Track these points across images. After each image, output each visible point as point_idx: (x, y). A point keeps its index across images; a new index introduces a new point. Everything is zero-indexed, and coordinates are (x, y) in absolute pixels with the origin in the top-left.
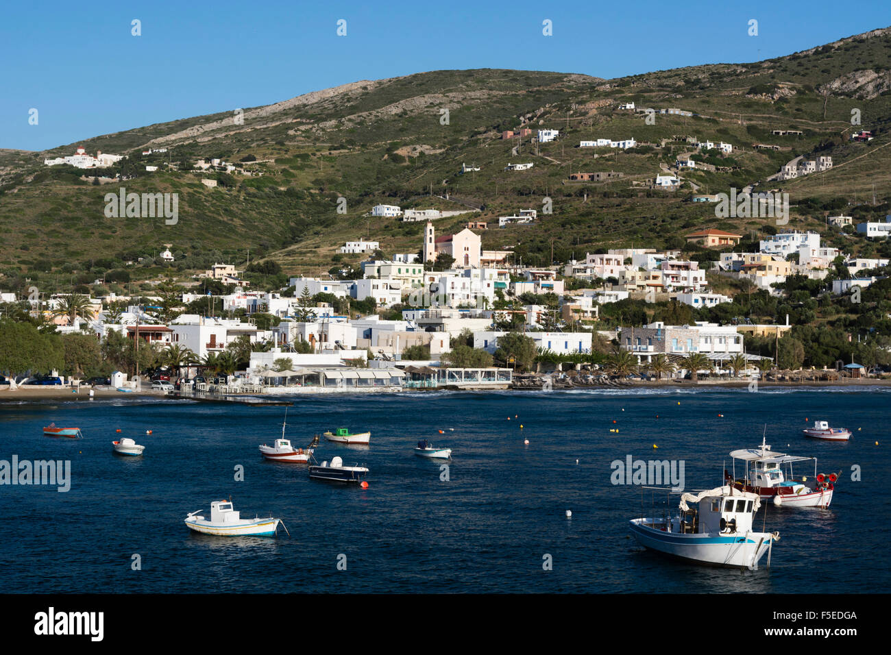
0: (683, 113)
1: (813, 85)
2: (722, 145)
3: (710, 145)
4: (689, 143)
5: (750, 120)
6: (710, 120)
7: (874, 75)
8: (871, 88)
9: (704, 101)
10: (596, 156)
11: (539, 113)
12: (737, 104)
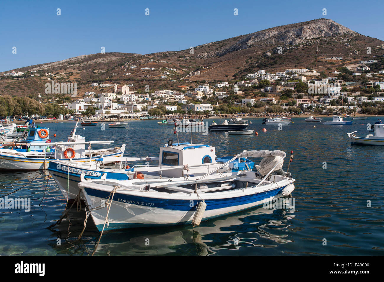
0: (164, 62)
2: (174, 69)
3: (171, 69)
4: (167, 69)
5: (180, 64)
6: (171, 64)
7: (206, 54)
8: (206, 56)
9: (169, 59)
10: (145, 71)
11: (129, 62)
12: (176, 60)
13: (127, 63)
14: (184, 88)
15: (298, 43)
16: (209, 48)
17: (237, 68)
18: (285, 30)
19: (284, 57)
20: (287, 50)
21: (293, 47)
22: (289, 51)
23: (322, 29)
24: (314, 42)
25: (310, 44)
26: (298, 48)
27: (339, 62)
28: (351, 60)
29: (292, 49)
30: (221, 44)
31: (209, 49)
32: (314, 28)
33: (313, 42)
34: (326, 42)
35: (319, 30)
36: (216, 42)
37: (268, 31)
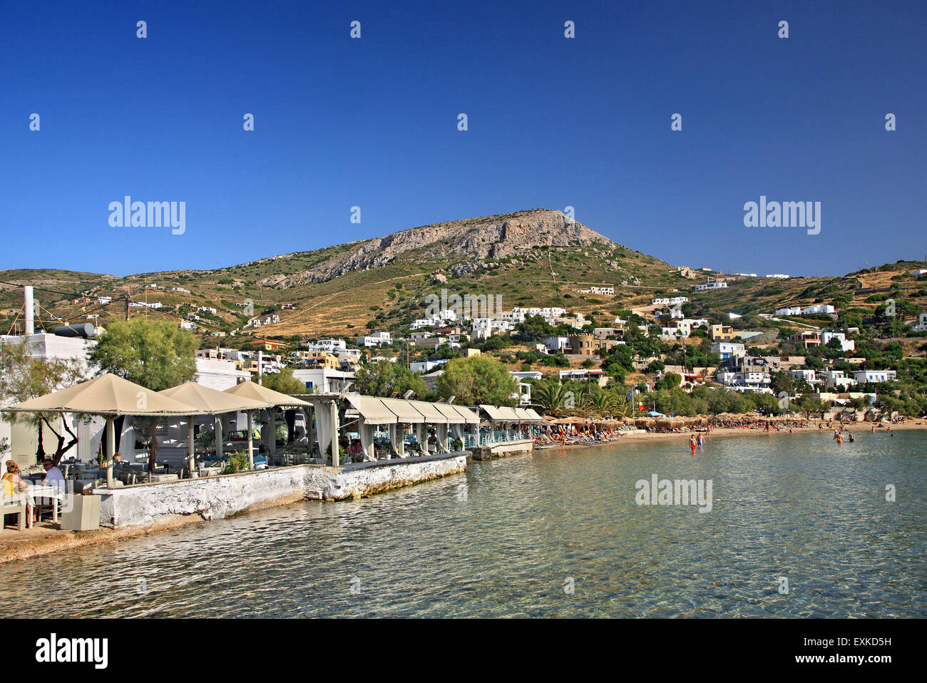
0: (185, 291)
1: (253, 281)
2: (211, 309)
3: (205, 309)
4: (192, 307)
5: (222, 297)
6: (200, 296)
7: (283, 277)
8: (283, 283)
9: (194, 286)
10: (138, 312)
11: (93, 291)
12: (214, 289)
13: (87, 292)
14: (270, 346)
15: (507, 255)
16: (289, 264)
17: (371, 309)
18: (467, 228)
19: (482, 285)
20: (485, 269)
21: (497, 264)
22: (488, 272)
23: (545, 230)
24: (540, 255)
25: (533, 258)
26: (508, 267)
27: (609, 300)
28: (631, 296)
29: (496, 267)
30: (315, 258)
31: (289, 267)
32: (529, 226)
33: (537, 255)
34: (565, 255)
35: (540, 232)
36: (303, 252)
37: (428, 229)
